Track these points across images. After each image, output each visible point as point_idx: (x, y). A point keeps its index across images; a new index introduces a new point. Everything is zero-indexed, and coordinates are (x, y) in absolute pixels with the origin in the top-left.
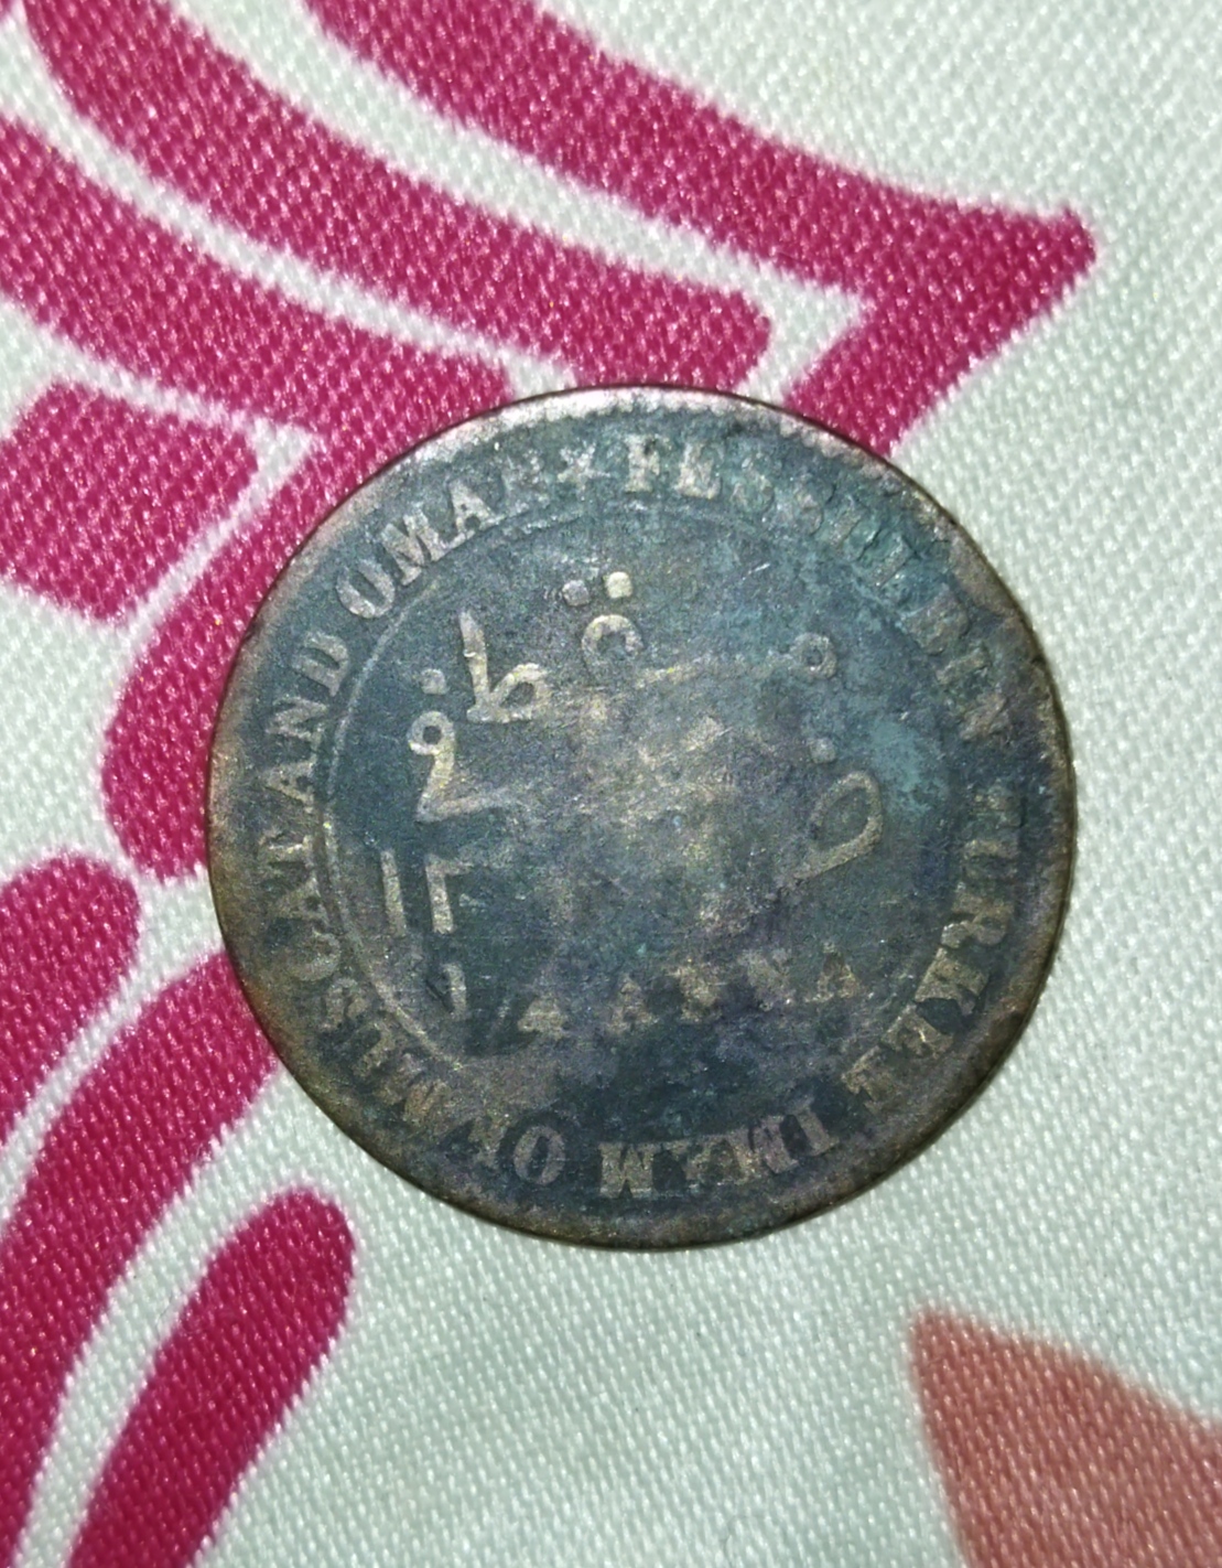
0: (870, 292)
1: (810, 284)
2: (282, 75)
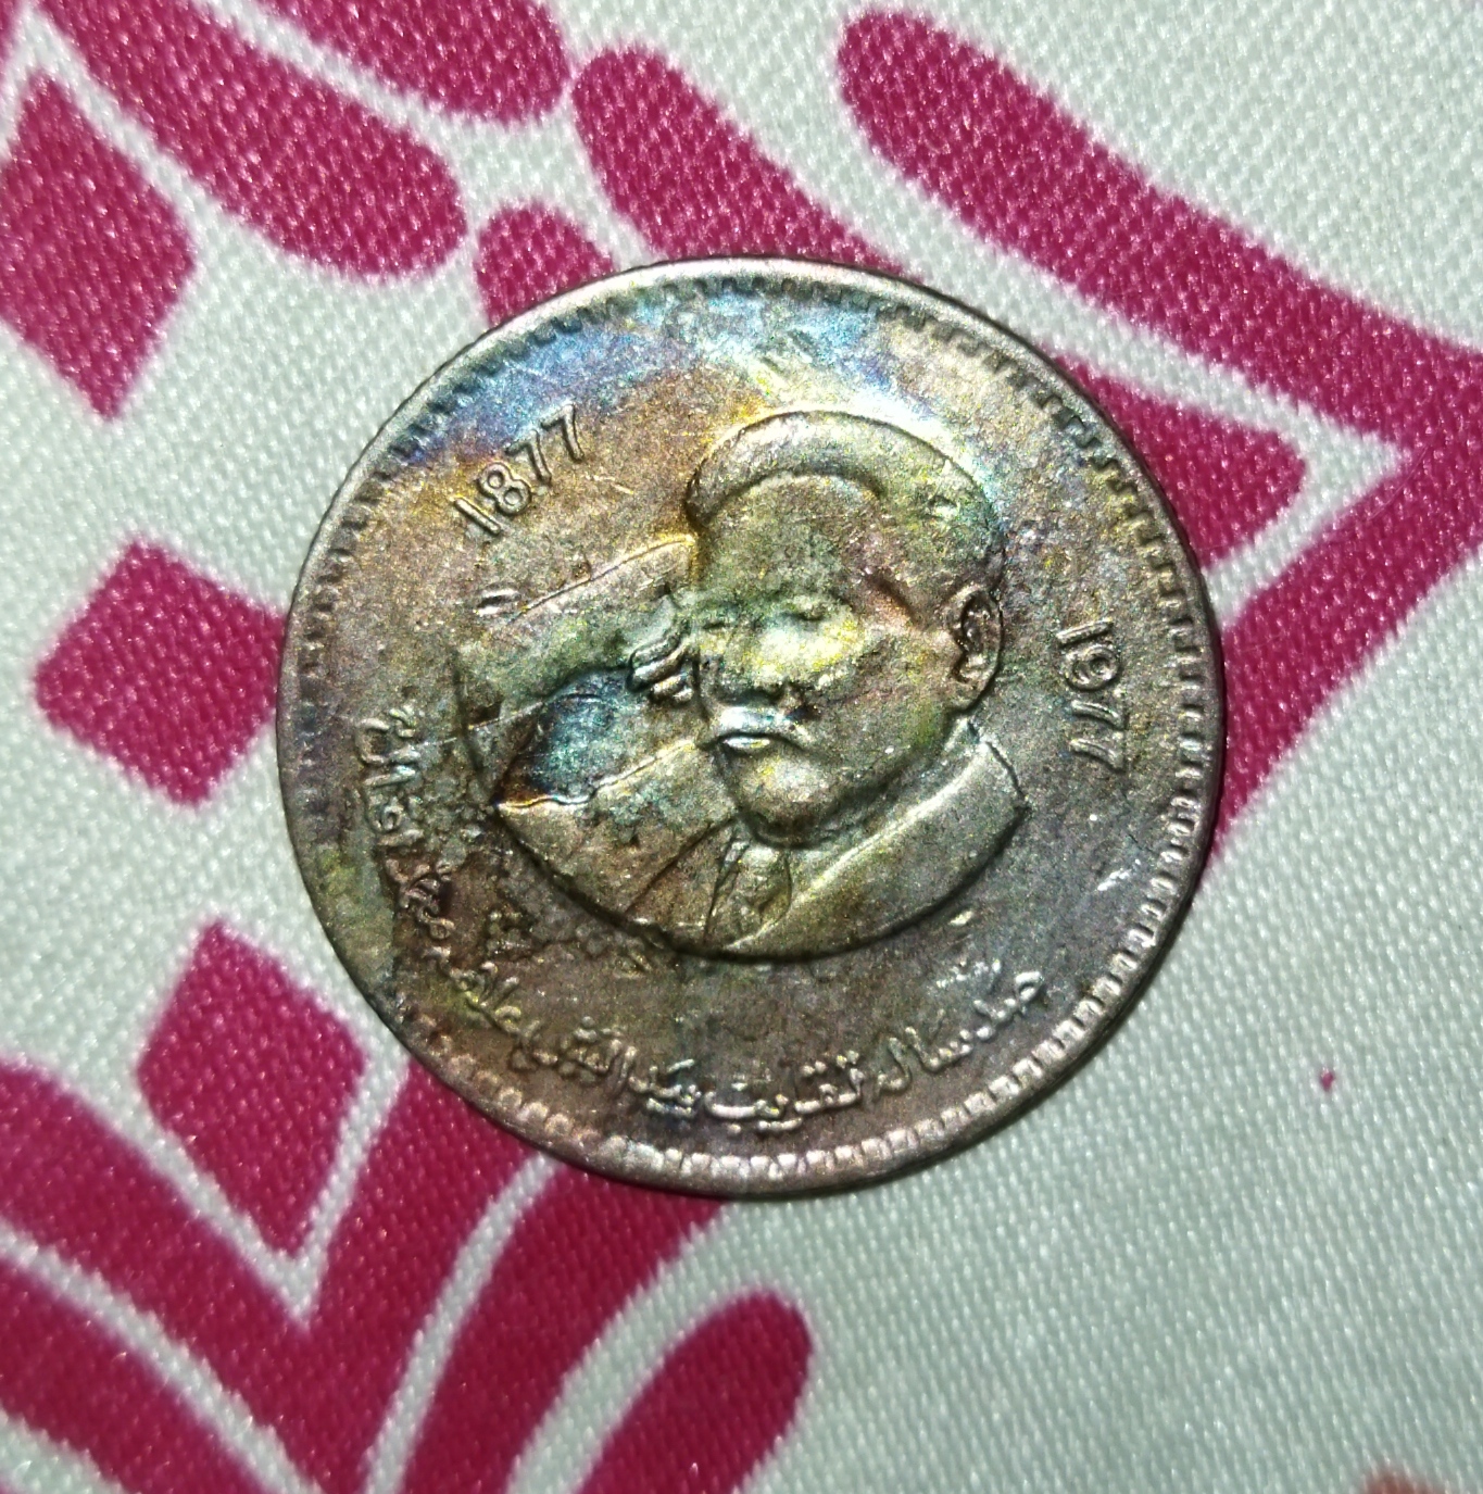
0: (1408, 442)
1: (1349, 430)
2: (824, 186)
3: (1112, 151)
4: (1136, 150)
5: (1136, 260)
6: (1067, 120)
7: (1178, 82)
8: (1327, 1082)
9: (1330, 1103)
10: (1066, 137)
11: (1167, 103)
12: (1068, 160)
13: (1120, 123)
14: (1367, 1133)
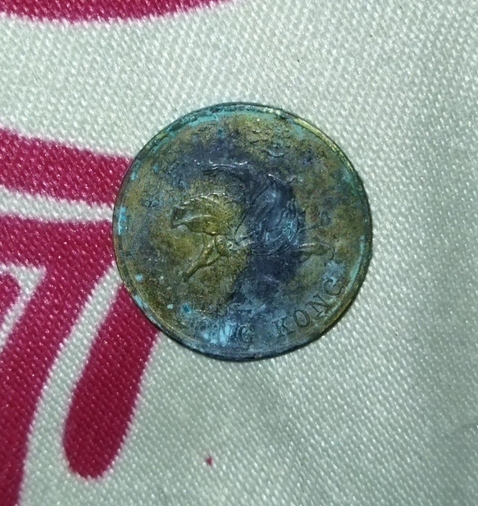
8: (209, 461)
9: (213, 468)
14: (231, 476)
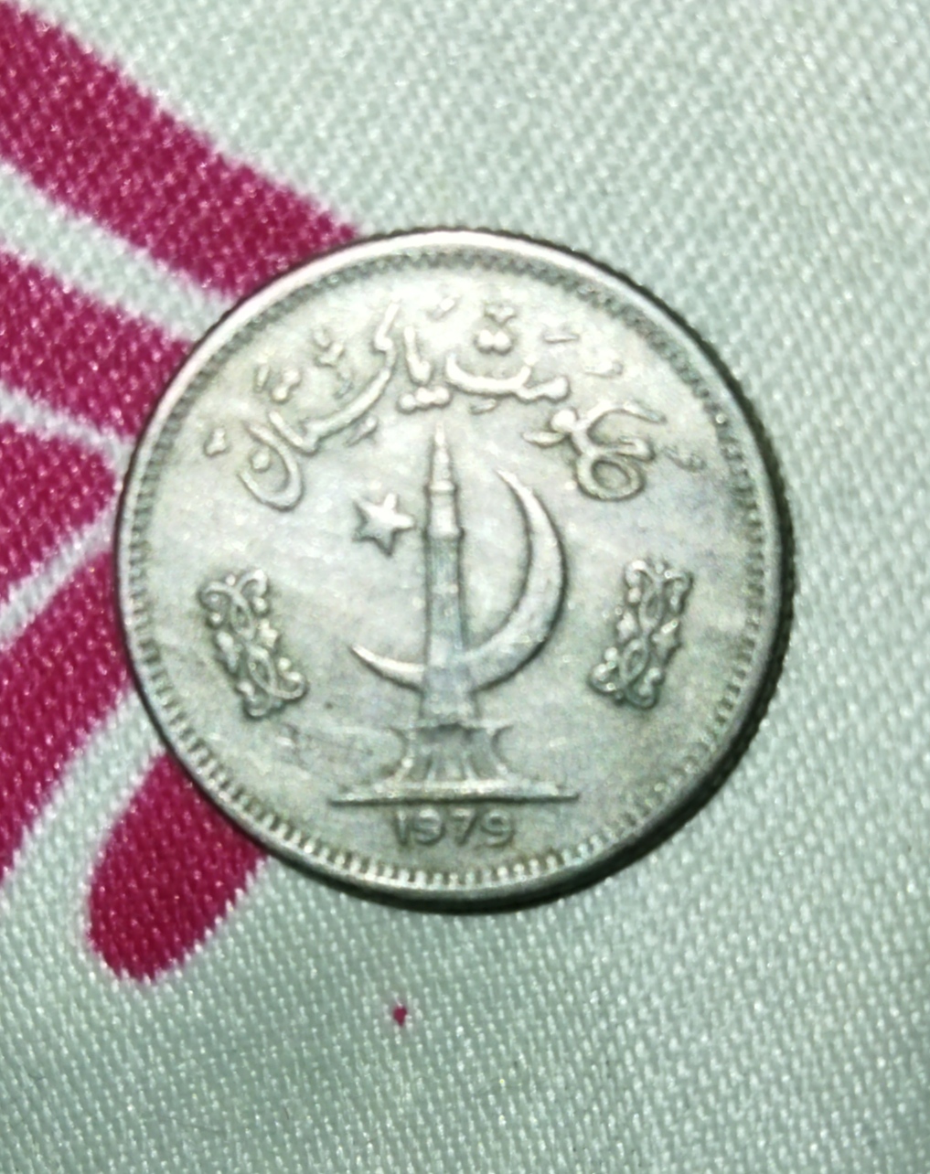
3: (179, 118)
4: (201, 119)
5: (207, 226)
6: (133, 89)
7: (241, 55)
10: (133, 106)
11: (231, 74)
12: (135, 126)
13: (187, 93)
